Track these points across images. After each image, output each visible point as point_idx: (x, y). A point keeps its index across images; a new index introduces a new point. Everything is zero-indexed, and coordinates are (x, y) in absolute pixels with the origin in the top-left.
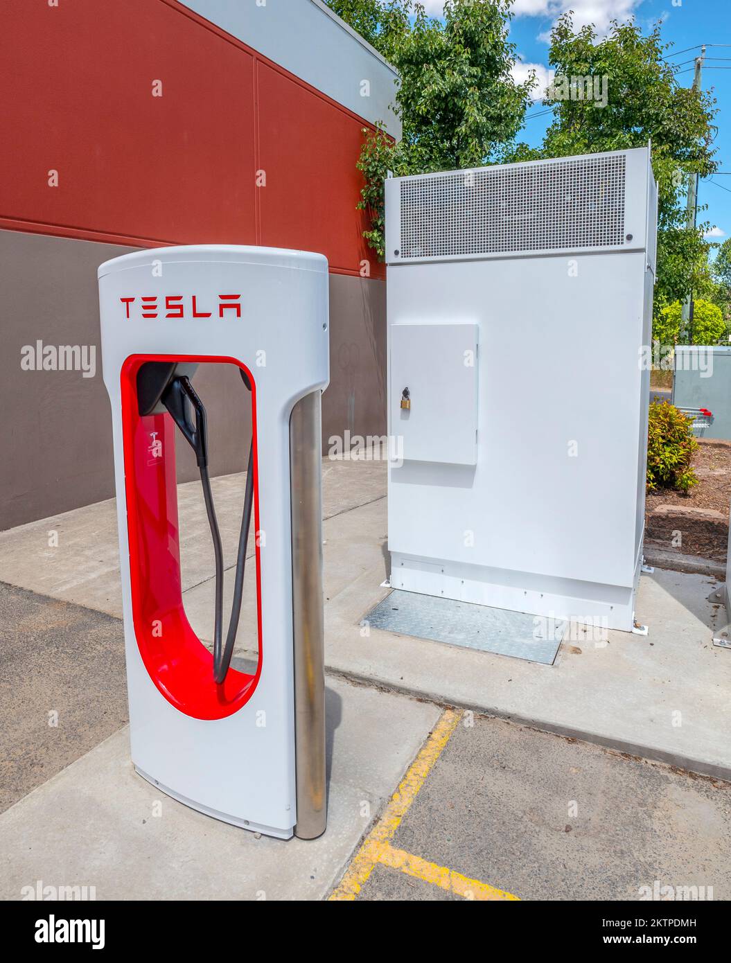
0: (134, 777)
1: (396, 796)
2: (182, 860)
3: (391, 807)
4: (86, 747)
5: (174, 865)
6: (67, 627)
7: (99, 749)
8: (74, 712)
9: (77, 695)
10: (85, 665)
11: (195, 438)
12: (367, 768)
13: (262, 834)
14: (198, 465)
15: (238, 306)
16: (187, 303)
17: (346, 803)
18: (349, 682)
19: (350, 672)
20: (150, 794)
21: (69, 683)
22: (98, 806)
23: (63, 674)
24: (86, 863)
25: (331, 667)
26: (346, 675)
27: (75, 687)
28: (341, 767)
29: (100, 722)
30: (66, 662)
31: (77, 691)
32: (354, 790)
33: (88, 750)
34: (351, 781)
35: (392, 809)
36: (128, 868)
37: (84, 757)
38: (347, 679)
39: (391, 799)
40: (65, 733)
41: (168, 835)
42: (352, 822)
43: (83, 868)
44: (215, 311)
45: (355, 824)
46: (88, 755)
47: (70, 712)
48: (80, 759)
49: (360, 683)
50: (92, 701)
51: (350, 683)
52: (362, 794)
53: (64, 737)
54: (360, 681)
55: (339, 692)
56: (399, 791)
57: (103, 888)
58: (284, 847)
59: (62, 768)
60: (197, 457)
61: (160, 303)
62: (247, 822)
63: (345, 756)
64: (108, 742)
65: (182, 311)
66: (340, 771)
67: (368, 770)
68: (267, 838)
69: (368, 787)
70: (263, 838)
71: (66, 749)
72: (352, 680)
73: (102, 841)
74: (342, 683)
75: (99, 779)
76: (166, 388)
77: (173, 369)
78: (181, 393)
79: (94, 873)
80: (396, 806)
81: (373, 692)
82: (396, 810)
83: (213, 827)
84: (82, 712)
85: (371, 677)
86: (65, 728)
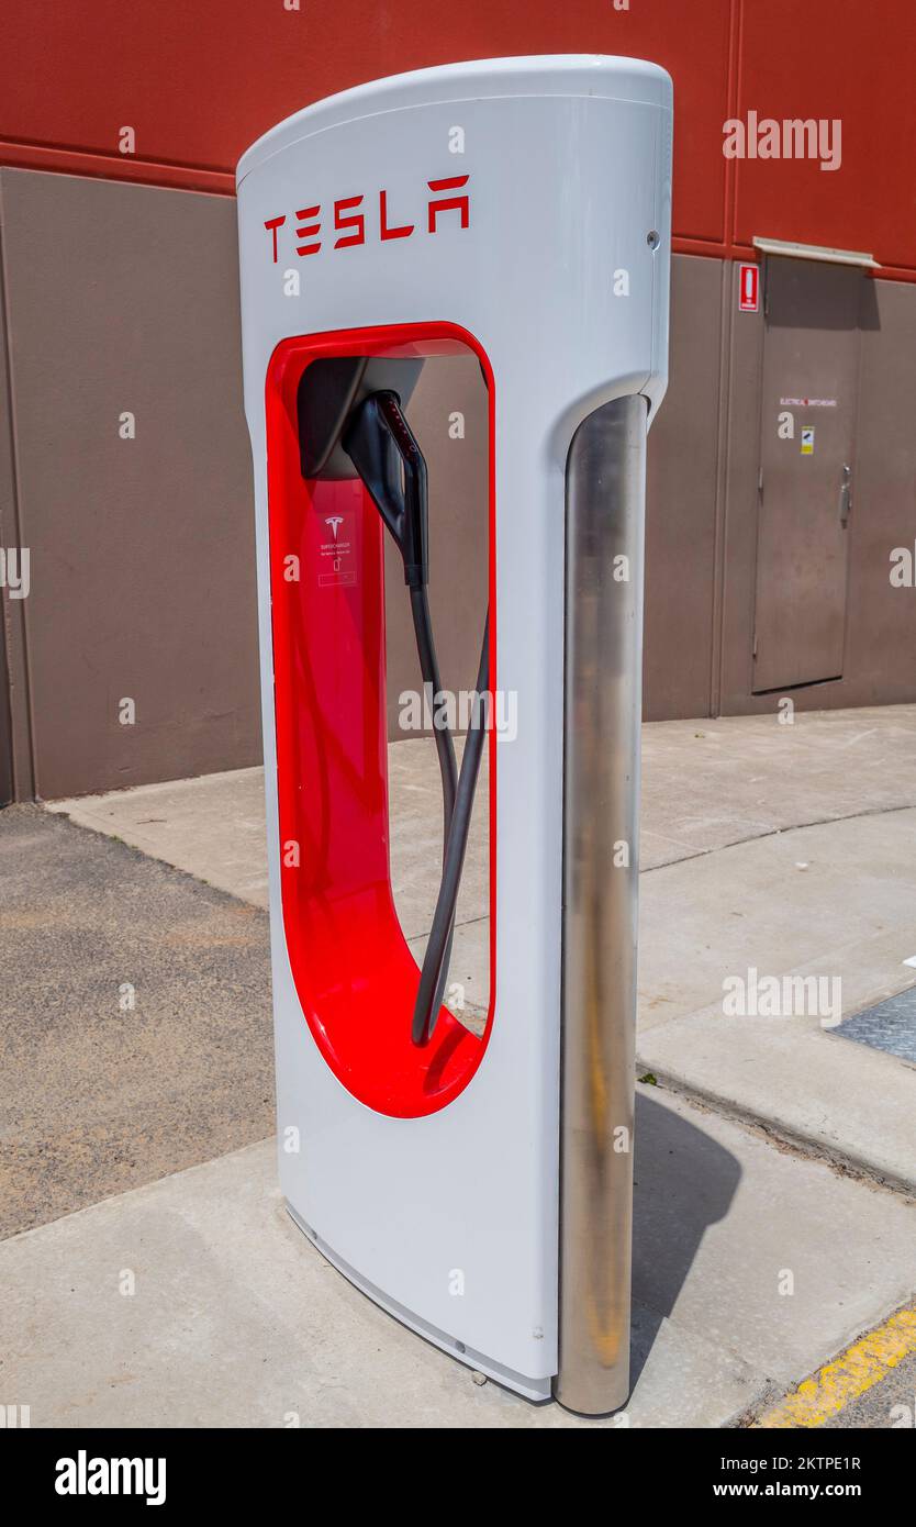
0: (280, 1219)
1: (809, 1388)
2: (322, 1381)
3: (788, 1404)
4: (214, 1151)
5: (305, 1387)
6: (246, 949)
7: (235, 1159)
8: (213, 1089)
9: (227, 1063)
10: (256, 1016)
11: (402, 523)
12: (759, 1316)
13: (488, 1379)
14: (407, 584)
15: (462, 203)
16: (369, 210)
17: (687, 1369)
18: (771, 1140)
19: (777, 1119)
20: (301, 1254)
21: (220, 1040)
22: (204, 1250)
23: (214, 1025)
24: (156, 1338)
25: (735, 1103)
26: (766, 1126)
27: (229, 1048)
28: (702, 1300)
29: (251, 1114)
30: (226, 1006)
31: (229, 1056)
32: (713, 1350)
33: (215, 1156)
34: (716, 1331)
35: (790, 1408)
36: (223, 1368)
37: (205, 1164)
38: (768, 1134)
39: (796, 1388)
40: (187, 1120)
41: (311, 1331)
42: (688, 1408)
43: (148, 1346)
44: (420, 220)
45: (694, 1414)
46: (214, 1163)
47: (206, 1087)
48: (199, 1167)
49: (795, 1149)
50: (249, 1076)
51: (773, 1144)
52: (728, 1360)
53: (183, 1125)
54: (797, 1144)
55: (740, 1156)
56: (819, 1379)
57: (172, 1389)
58: (529, 1415)
59: (164, 1176)
60: (405, 564)
61: (326, 218)
62: (461, 1347)
63: (717, 1282)
64: (254, 1149)
65: (361, 230)
66: (696, 1306)
67: (759, 1320)
68: (498, 1389)
69: (751, 1353)
70: (489, 1387)
71: (180, 1145)
72: (781, 1137)
73: (191, 1310)
74: (754, 1140)
75: (220, 1206)
76: (349, 415)
77: (360, 370)
78: (380, 428)
79: (164, 1360)
80: (802, 1405)
81: (821, 1171)
82: (798, 1413)
83: (398, 1341)
84: (226, 1092)
85: (823, 1139)
86: (190, 1113)
